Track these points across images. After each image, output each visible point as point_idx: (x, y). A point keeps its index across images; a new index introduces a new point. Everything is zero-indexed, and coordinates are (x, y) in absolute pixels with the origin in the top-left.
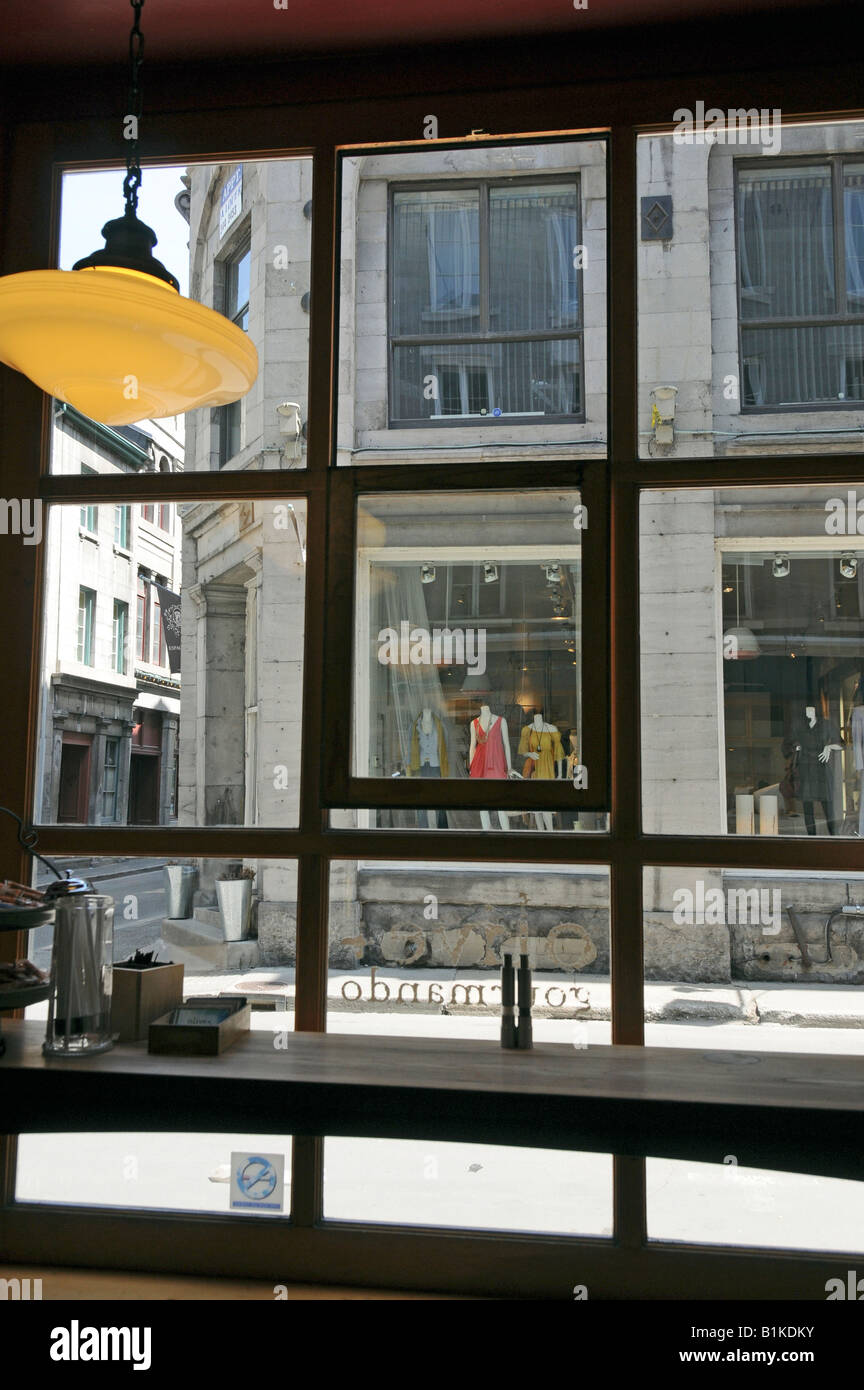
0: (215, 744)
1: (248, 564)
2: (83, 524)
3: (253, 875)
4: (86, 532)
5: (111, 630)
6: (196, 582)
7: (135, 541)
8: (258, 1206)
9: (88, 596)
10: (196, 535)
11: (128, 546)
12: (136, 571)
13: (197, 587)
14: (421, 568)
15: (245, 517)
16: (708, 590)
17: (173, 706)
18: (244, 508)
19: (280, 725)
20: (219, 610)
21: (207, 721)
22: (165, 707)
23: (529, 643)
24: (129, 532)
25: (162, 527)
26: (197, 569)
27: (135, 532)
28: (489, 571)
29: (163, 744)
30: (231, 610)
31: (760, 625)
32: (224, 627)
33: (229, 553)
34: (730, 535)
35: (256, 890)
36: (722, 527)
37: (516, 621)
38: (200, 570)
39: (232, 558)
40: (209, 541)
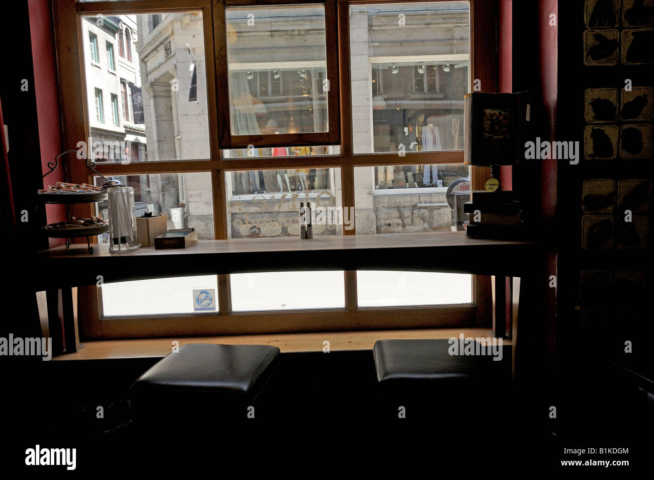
0: (163, 153)
1: (171, 72)
2: (93, 59)
3: (184, 205)
4: (94, 63)
5: (111, 107)
6: (147, 82)
7: (117, 67)
8: (205, 309)
9: (99, 92)
10: (146, 60)
11: (114, 69)
12: (119, 81)
13: (148, 84)
14: (246, 73)
15: (167, 51)
16: (366, 79)
17: (143, 140)
18: (166, 47)
19: (191, 143)
20: (159, 94)
21: (159, 144)
22: (139, 140)
23: (294, 106)
24: (114, 62)
25: (129, 60)
26: (147, 76)
27: (117, 63)
28: (276, 73)
29: (139, 156)
30: (164, 94)
31: (386, 96)
32: (162, 102)
33: (161, 68)
34: (375, 56)
35: (187, 212)
36: (372, 52)
37: (287, 97)
38: (149, 76)
39: (163, 70)
40: (152, 63)
